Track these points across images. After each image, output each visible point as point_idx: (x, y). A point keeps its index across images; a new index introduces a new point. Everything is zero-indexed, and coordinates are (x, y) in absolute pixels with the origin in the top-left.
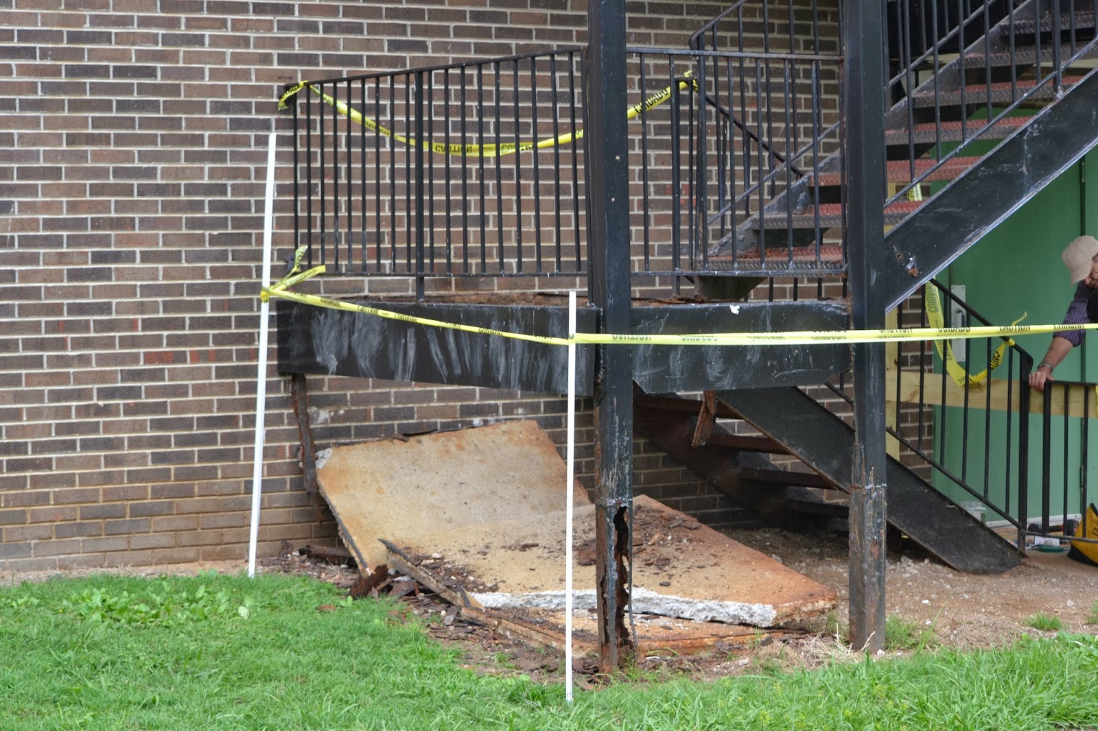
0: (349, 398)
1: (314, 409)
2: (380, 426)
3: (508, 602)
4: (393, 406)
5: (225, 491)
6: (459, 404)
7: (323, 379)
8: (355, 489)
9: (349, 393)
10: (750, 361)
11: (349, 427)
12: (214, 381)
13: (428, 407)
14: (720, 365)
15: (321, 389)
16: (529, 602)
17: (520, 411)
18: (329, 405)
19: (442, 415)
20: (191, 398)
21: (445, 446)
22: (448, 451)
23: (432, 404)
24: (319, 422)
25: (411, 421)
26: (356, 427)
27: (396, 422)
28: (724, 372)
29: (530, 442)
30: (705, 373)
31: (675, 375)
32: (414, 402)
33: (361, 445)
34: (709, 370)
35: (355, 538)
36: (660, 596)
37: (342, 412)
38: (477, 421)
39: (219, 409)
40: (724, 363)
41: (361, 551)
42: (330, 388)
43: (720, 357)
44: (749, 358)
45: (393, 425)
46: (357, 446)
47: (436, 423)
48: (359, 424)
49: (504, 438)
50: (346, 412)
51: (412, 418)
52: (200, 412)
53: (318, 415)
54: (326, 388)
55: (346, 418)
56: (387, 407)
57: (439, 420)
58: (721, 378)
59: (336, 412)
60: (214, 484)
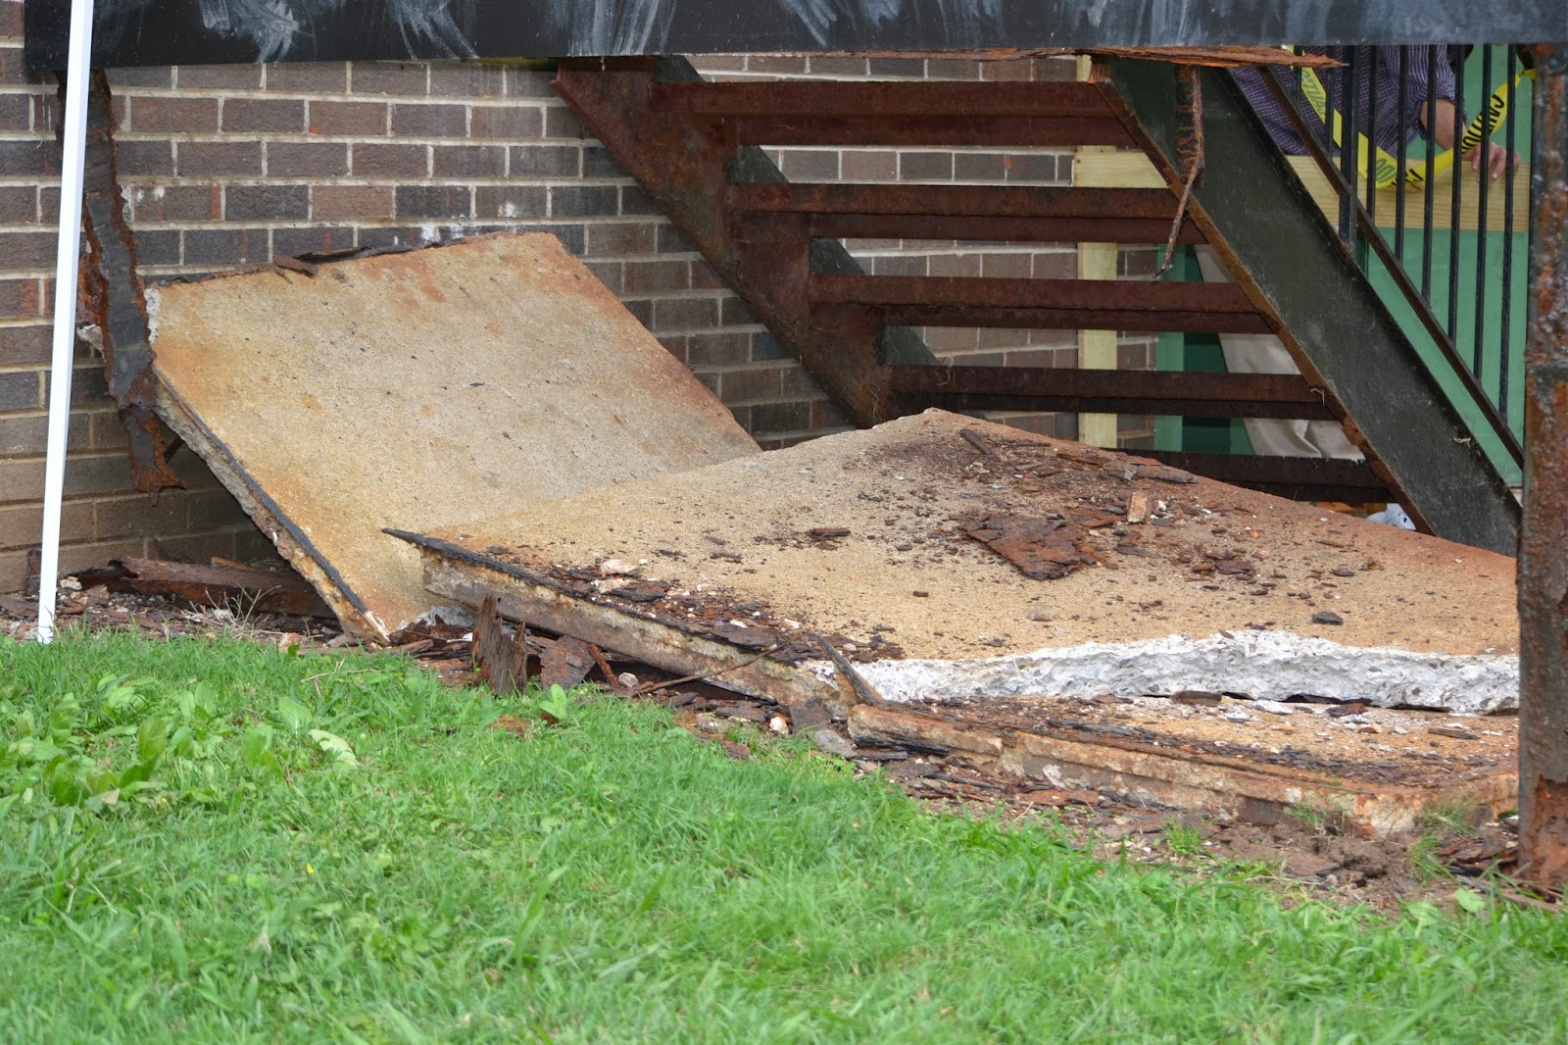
0: (174, 153)
2: (239, 232)
3: (945, 683)
4: (266, 182)
6: (394, 184)
8: (253, 399)
9: (176, 140)
11: (176, 233)
13: (334, 189)
16: (998, 683)
17: (510, 209)
18: (133, 170)
19: (361, 214)
21: (400, 289)
22: (411, 303)
23: (343, 182)
25: (300, 225)
26: (189, 234)
27: (271, 226)
29: (565, 283)
32: (306, 173)
33: (219, 283)
35: (307, 530)
36: (1353, 650)
37: (159, 192)
38: (429, 230)
41: (335, 564)
42: (136, 126)
45: (265, 231)
46: (207, 284)
47: (350, 231)
48: (195, 227)
49: (510, 275)
50: (168, 191)
51: (303, 216)
55: (169, 209)
56: (251, 183)
57: (356, 225)
59: (148, 190)
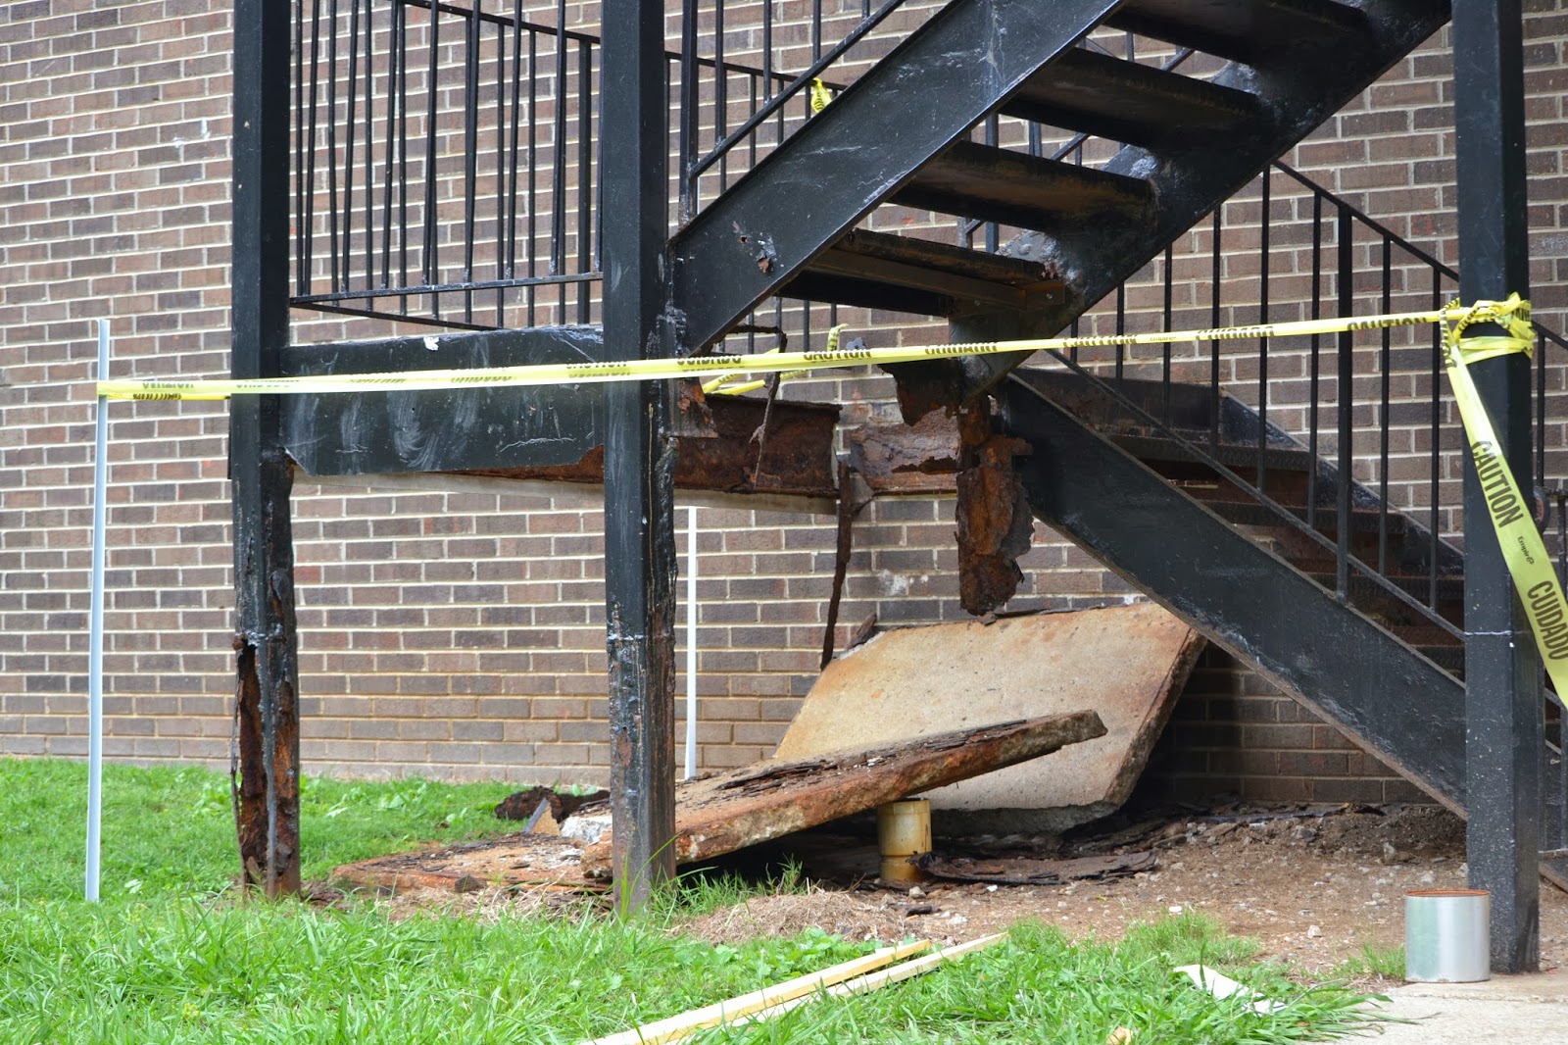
0: (935, 557)
1: (886, 573)
5: (767, 690)
7: (900, 528)
9: (936, 550)
10: (460, 426)
11: (939, 602)
12: (755, 529)
13: (1054, 575)
14: (414, 433)
15: (896, 543)
18: (908, 567)
20: (724, 553)
23: (1060, 570)
24: (893, 592)
28: (420, 444)
30: (392, 445)
31: (349, 448)
32: (1031, 566)
34: (398, 441)
37: (925, 578)
38: (1128, 598)
39: (759, 571)
40: (421, 429)
42: (910, 542)
43: (415, 420)
44: (458, 420)
48: (951, 598)
50: (930, 578)
51: (1029, 591)
52: (734, 573)
53: (892, 581)
54: (903, 543)
55: (930, 588)
57: (1070, 596)
58: (417, 453)
59: (917, 578)
60: (751, 678)
